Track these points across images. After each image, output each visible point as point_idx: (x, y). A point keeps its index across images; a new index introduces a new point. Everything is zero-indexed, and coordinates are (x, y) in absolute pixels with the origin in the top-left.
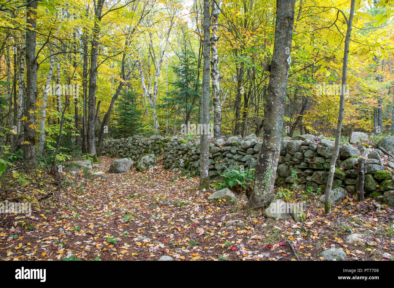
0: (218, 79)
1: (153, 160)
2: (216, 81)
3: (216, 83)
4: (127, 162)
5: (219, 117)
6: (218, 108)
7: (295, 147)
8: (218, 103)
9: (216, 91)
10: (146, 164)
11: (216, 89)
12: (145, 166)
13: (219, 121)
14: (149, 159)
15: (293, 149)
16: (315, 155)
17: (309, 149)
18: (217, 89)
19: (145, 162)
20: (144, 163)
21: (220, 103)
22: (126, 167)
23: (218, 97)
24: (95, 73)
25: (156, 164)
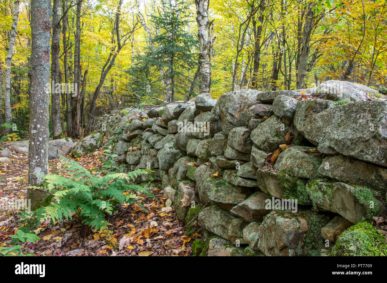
0: (206, 26)
1: (95, 142)
2: (203, 27)
3: (203, 31)
4: (61, 144)
5: (207, 81)
6: (205, 68)
7: (235, 110)
8: (205, 60)
9: (202, 42)
10: (84, 148)
11: (202, 40)
12: (83, 151)
13: (206, 86)
14: (90, 140)
15: (229, 118)
16: (287, 137)
17: (271, 113)
18: (204, 40)
19: (84, 145)
20: (82, 146)
21: (208, 60)
22: (60, 151)
23: (206, 52)
24: (57, 30)
25: (98, 148)
